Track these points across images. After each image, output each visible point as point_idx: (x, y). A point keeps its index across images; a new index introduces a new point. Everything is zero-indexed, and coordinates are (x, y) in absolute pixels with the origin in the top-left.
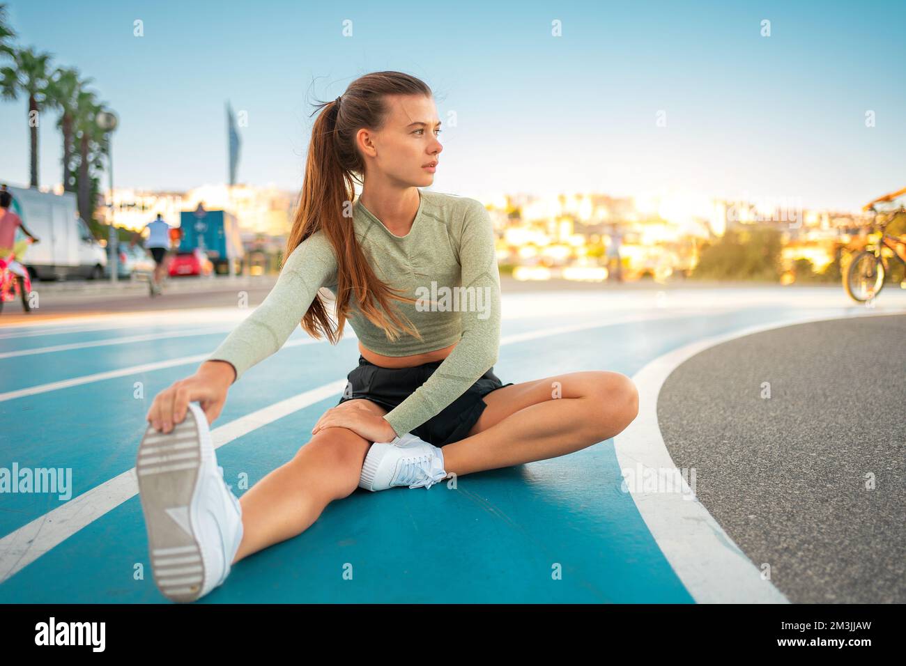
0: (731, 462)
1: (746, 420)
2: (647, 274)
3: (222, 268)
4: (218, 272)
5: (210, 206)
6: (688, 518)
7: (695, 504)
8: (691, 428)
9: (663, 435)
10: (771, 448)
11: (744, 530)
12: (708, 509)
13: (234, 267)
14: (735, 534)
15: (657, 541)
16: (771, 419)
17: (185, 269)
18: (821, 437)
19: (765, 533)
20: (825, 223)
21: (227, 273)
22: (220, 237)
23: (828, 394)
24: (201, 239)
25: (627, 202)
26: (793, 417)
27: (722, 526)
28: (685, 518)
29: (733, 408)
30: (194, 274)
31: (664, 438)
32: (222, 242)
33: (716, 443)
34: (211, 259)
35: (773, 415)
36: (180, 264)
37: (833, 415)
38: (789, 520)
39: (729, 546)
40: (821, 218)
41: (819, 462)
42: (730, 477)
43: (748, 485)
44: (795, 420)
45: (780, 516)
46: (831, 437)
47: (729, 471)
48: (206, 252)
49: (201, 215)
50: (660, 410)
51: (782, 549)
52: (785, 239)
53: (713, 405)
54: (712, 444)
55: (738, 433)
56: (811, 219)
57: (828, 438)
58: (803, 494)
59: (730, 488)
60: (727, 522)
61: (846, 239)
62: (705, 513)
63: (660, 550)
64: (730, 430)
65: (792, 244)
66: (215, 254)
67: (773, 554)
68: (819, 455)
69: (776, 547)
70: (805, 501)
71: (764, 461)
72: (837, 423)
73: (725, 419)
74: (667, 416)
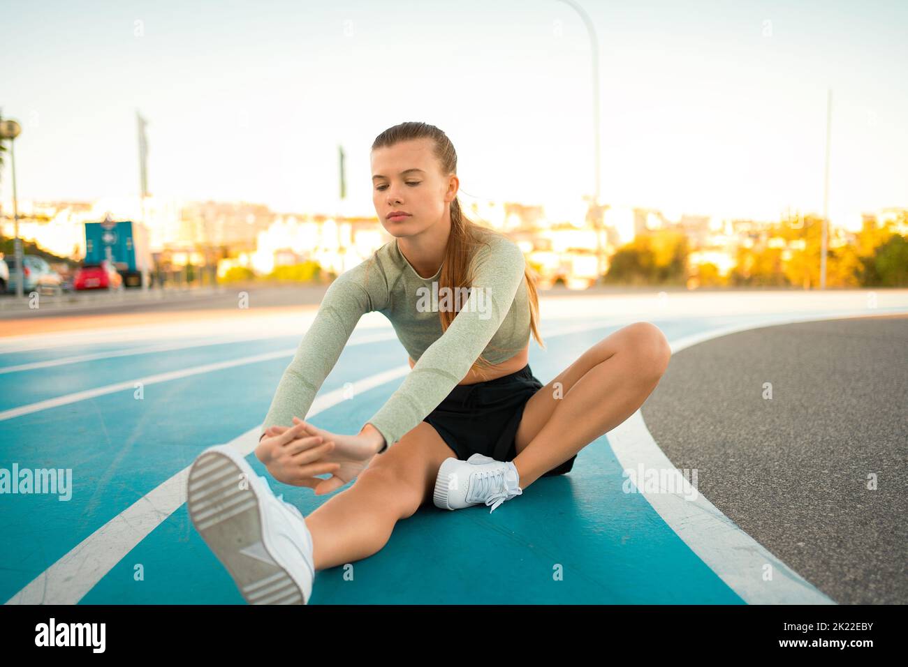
0: (749, 483)
1: (740, 435)
2: (560, 281)
3: (132, 281)
4: (127, 285)
5: (118, 217)
6: (738, 548)
7: (736, 531)
8: (690, 446)
9: (666, 455)
10: (781, 467)
11: (800, 560)
12: (753, 537)
13: (146, 280)
14: (794, 565)
15: (720, 576)
16: (763, 433)
17: (93, 282)
18: (823, 452)
19: (823, 562)
20: (729, 228)
21: (139, 285)
22: (130, 249)
23: (806, 404)
24: (108, 251)
25: (539, 210)
26: (785, 431)
27: (776, 556)
28: (736, 548)
29: (721, 422)
30: (103, 287)
31: (669, 458)
32: (131, 254)
33: (724, 462)
34: (119, 272)
35: (764, 429)
36: (87, 278)
37: (823, 428)
38: (839, 546)
39: (797, 580)
40: (724, 223)
41: (836, 480)
42: (757, 500)
43: (778, 508)
44: (789, 434)
45: (830, 544)
46: (832, 452)
47: (752, 493)
48: (114, 265)
49: (109, 227)
50: (650, 427)
51: (850, 580)
52: (692, 243)
53: (699, 420)
54: (720, 463)
55: (740, 450)
56: (714, 225)
57: (831, 454)
58: (838, 516)
59: (762, 512)
60: (779, 551)
61: (748, 243)
62: (752, 542)
63: (727, 586)
64: (730, 447)
65: (698, 249)
66: (124, 265)
67: (845, 587)
68: (832, 472)
69: (843, 579)
70: (845, 524)
71: (780, 480)
72: (831, 437)
73: (718, 435)
74: (661, 433)
